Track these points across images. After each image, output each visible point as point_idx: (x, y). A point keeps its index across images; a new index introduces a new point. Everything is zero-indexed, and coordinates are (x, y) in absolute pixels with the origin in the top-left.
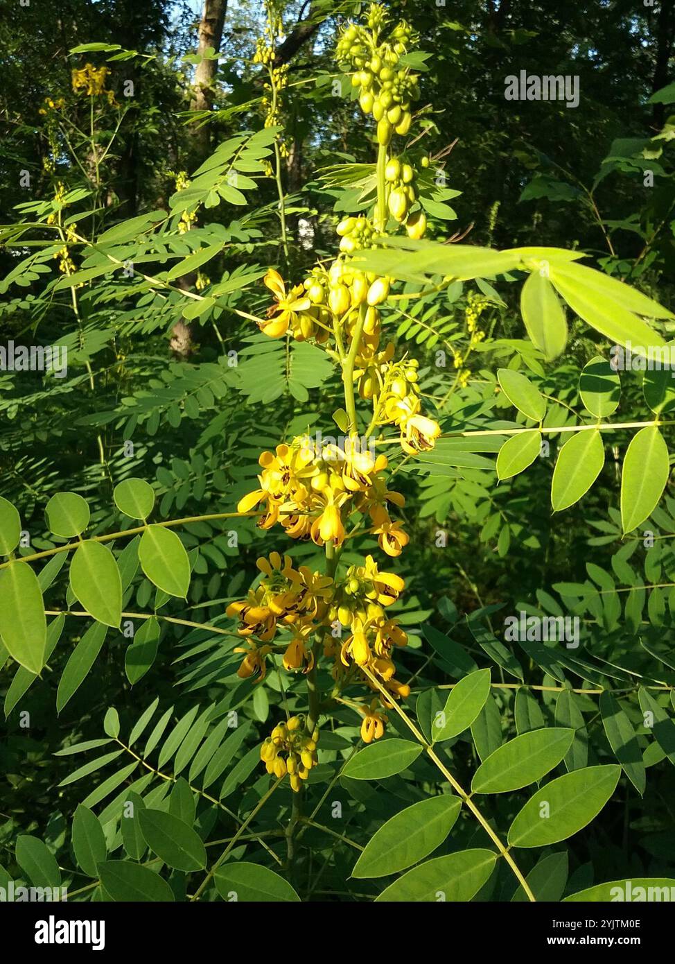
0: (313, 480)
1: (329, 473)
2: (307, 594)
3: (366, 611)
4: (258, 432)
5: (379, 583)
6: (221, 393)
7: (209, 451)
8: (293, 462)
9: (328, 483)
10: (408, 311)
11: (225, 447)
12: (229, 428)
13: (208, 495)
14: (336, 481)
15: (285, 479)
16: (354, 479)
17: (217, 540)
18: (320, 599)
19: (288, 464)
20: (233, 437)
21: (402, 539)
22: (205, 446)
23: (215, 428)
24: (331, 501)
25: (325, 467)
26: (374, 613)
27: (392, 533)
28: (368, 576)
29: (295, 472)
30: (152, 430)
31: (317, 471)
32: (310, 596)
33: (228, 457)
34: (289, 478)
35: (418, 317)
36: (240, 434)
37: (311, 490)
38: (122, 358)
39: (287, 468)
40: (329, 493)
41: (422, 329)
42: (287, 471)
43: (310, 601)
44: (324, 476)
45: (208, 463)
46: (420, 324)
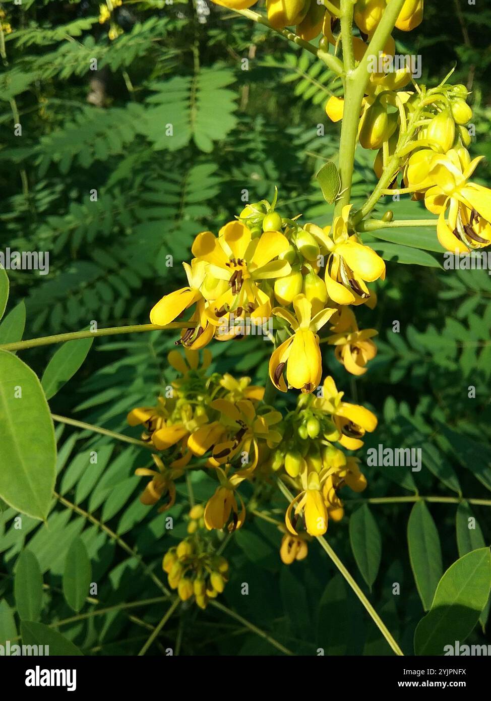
0: (277, 283)
1: (305, 272)
2: (245, 436)
3: (322, 457)
4: (163, 178)
5: (341, 418)
6: (129, 137)
7: (117, 191)
8: (251, 251)
9: (302, 290)
10: (307, 72)
11: (131, 187)
12: (136, 172)
13: (116, 229)
14: (314, 285)
15: (236, 281)
16: (341, 283)
17: (123, 272)
18: (261, 441)
19: (240, 255)
20: (138, 180)
21: (368, 352)
22: (113, 186)
23: (123, 171)
24: (306, 321)
25: (298, 260)
26: (334, 461)
27: (359, 344)
28: (328, 408)
29: (252, 270)
30: (64, 168)
31: (287, 268)
32: (249, 438)
33: (134, 198)
34: (242, 281)
35: (317, 77)
36: (145, 178)
37: (275, 302)
38: (44, 102)
39: (240, 263)
40: (304, 307)
41: (320, 90)
42: (238, 268)
43: (248, 445)
44: (297, 278)
45: (116, 202)
46: (318, 85)
